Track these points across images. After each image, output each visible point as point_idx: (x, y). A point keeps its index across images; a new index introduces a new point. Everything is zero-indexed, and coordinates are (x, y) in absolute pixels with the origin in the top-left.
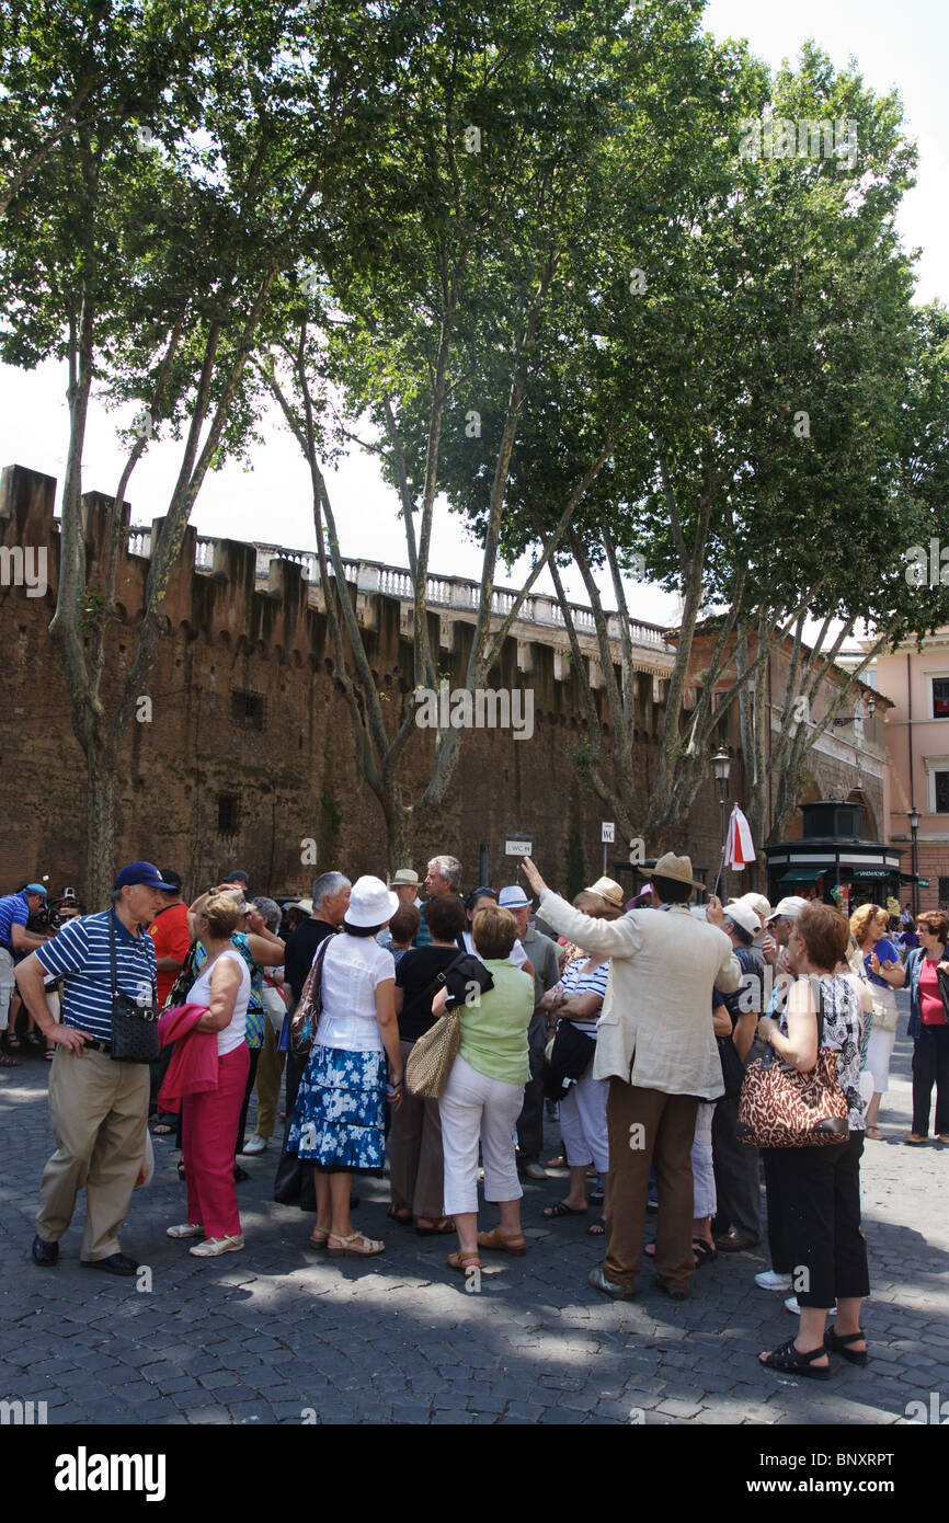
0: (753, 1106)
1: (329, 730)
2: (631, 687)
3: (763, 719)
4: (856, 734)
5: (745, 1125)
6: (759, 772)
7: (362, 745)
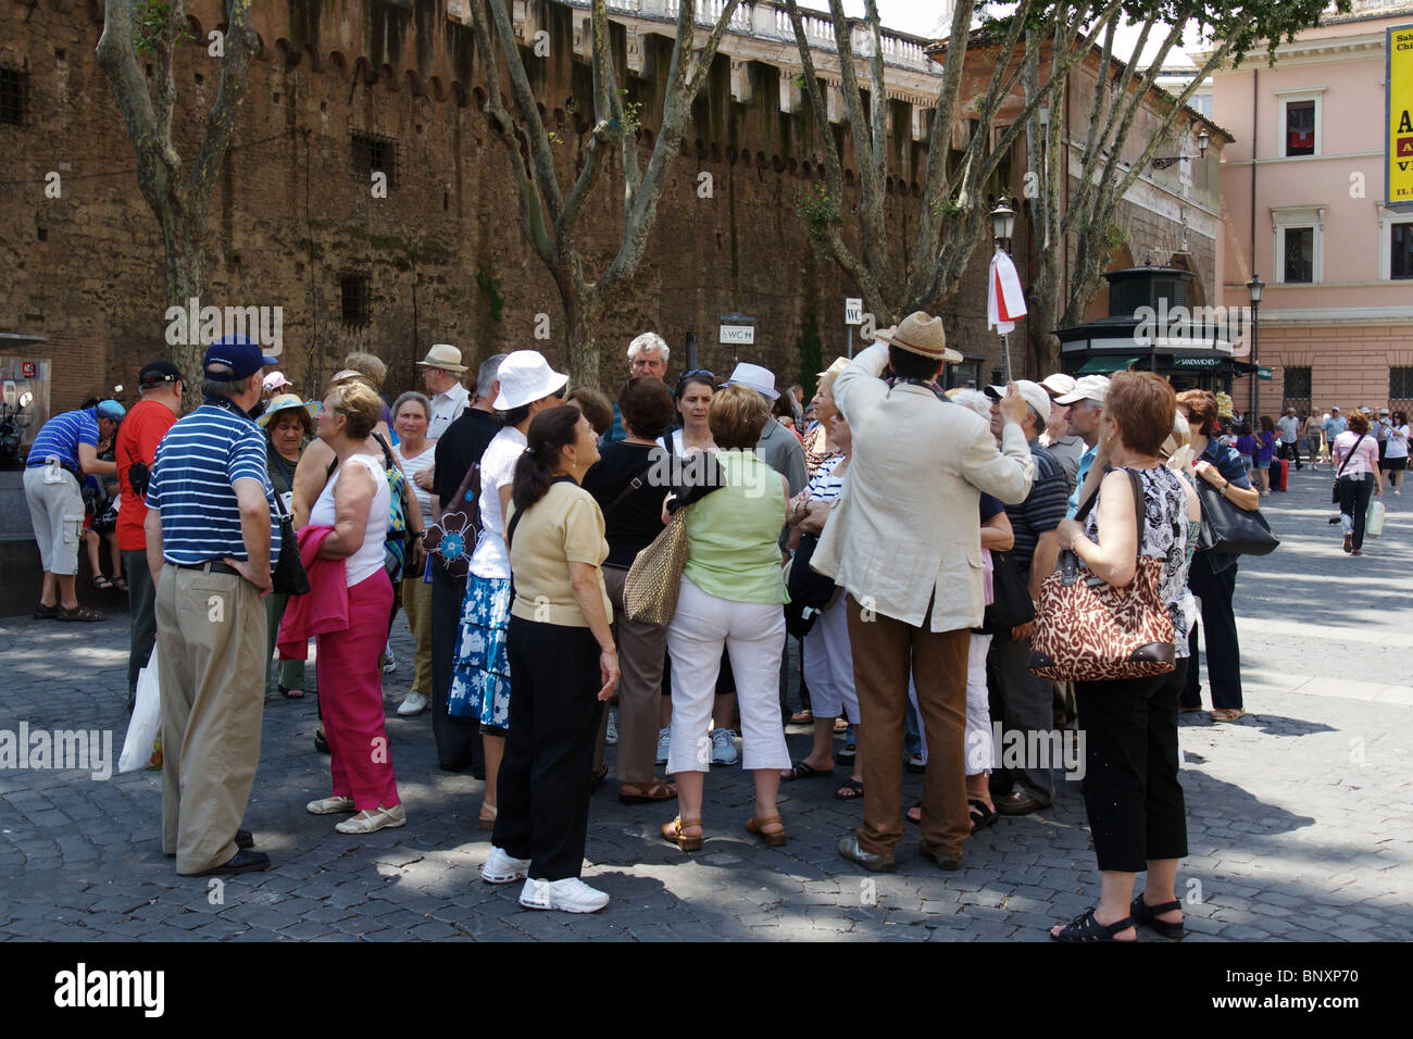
0: (1052, 631)
1: (482, 185)
2: (882, 119)
3: (1058, 159)
4: (1182, 180)
5: (1042, 654)
6: (1053, 231)
7: (527, 203)
